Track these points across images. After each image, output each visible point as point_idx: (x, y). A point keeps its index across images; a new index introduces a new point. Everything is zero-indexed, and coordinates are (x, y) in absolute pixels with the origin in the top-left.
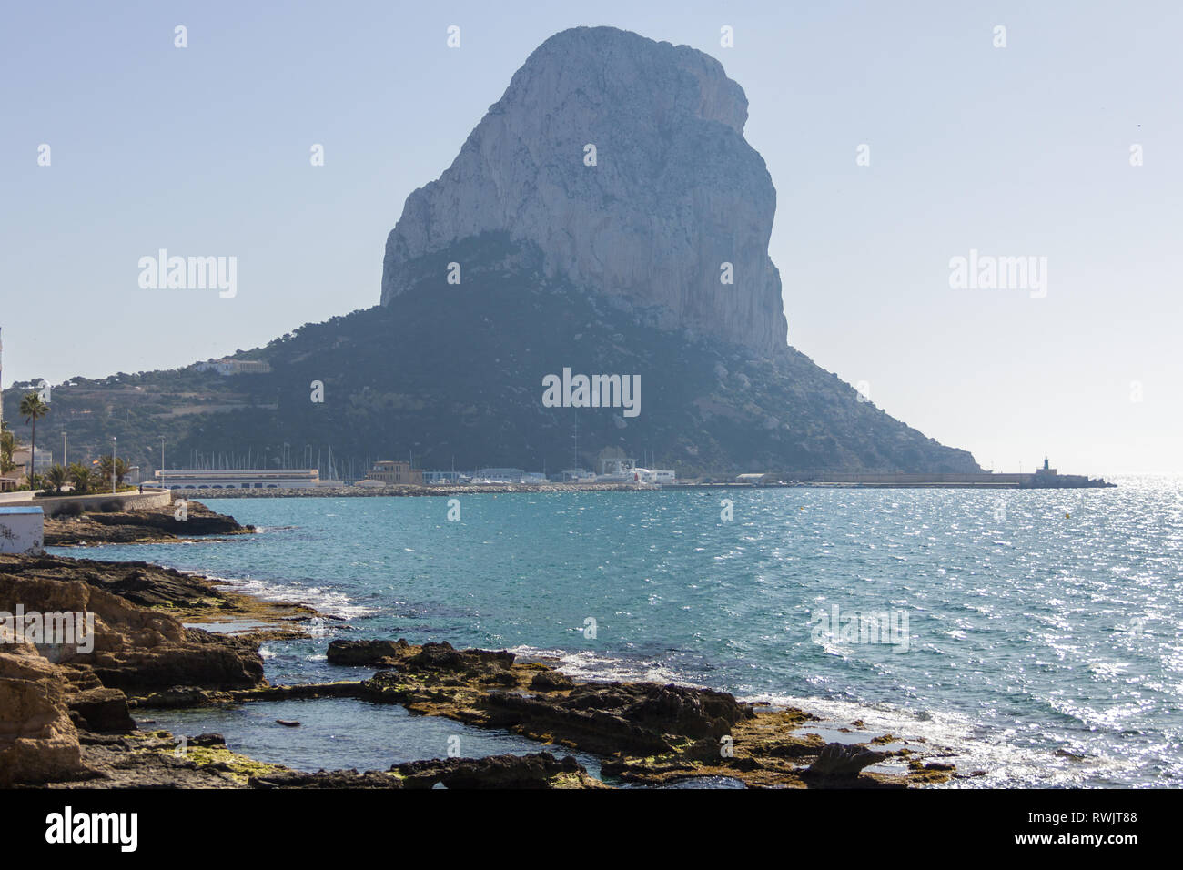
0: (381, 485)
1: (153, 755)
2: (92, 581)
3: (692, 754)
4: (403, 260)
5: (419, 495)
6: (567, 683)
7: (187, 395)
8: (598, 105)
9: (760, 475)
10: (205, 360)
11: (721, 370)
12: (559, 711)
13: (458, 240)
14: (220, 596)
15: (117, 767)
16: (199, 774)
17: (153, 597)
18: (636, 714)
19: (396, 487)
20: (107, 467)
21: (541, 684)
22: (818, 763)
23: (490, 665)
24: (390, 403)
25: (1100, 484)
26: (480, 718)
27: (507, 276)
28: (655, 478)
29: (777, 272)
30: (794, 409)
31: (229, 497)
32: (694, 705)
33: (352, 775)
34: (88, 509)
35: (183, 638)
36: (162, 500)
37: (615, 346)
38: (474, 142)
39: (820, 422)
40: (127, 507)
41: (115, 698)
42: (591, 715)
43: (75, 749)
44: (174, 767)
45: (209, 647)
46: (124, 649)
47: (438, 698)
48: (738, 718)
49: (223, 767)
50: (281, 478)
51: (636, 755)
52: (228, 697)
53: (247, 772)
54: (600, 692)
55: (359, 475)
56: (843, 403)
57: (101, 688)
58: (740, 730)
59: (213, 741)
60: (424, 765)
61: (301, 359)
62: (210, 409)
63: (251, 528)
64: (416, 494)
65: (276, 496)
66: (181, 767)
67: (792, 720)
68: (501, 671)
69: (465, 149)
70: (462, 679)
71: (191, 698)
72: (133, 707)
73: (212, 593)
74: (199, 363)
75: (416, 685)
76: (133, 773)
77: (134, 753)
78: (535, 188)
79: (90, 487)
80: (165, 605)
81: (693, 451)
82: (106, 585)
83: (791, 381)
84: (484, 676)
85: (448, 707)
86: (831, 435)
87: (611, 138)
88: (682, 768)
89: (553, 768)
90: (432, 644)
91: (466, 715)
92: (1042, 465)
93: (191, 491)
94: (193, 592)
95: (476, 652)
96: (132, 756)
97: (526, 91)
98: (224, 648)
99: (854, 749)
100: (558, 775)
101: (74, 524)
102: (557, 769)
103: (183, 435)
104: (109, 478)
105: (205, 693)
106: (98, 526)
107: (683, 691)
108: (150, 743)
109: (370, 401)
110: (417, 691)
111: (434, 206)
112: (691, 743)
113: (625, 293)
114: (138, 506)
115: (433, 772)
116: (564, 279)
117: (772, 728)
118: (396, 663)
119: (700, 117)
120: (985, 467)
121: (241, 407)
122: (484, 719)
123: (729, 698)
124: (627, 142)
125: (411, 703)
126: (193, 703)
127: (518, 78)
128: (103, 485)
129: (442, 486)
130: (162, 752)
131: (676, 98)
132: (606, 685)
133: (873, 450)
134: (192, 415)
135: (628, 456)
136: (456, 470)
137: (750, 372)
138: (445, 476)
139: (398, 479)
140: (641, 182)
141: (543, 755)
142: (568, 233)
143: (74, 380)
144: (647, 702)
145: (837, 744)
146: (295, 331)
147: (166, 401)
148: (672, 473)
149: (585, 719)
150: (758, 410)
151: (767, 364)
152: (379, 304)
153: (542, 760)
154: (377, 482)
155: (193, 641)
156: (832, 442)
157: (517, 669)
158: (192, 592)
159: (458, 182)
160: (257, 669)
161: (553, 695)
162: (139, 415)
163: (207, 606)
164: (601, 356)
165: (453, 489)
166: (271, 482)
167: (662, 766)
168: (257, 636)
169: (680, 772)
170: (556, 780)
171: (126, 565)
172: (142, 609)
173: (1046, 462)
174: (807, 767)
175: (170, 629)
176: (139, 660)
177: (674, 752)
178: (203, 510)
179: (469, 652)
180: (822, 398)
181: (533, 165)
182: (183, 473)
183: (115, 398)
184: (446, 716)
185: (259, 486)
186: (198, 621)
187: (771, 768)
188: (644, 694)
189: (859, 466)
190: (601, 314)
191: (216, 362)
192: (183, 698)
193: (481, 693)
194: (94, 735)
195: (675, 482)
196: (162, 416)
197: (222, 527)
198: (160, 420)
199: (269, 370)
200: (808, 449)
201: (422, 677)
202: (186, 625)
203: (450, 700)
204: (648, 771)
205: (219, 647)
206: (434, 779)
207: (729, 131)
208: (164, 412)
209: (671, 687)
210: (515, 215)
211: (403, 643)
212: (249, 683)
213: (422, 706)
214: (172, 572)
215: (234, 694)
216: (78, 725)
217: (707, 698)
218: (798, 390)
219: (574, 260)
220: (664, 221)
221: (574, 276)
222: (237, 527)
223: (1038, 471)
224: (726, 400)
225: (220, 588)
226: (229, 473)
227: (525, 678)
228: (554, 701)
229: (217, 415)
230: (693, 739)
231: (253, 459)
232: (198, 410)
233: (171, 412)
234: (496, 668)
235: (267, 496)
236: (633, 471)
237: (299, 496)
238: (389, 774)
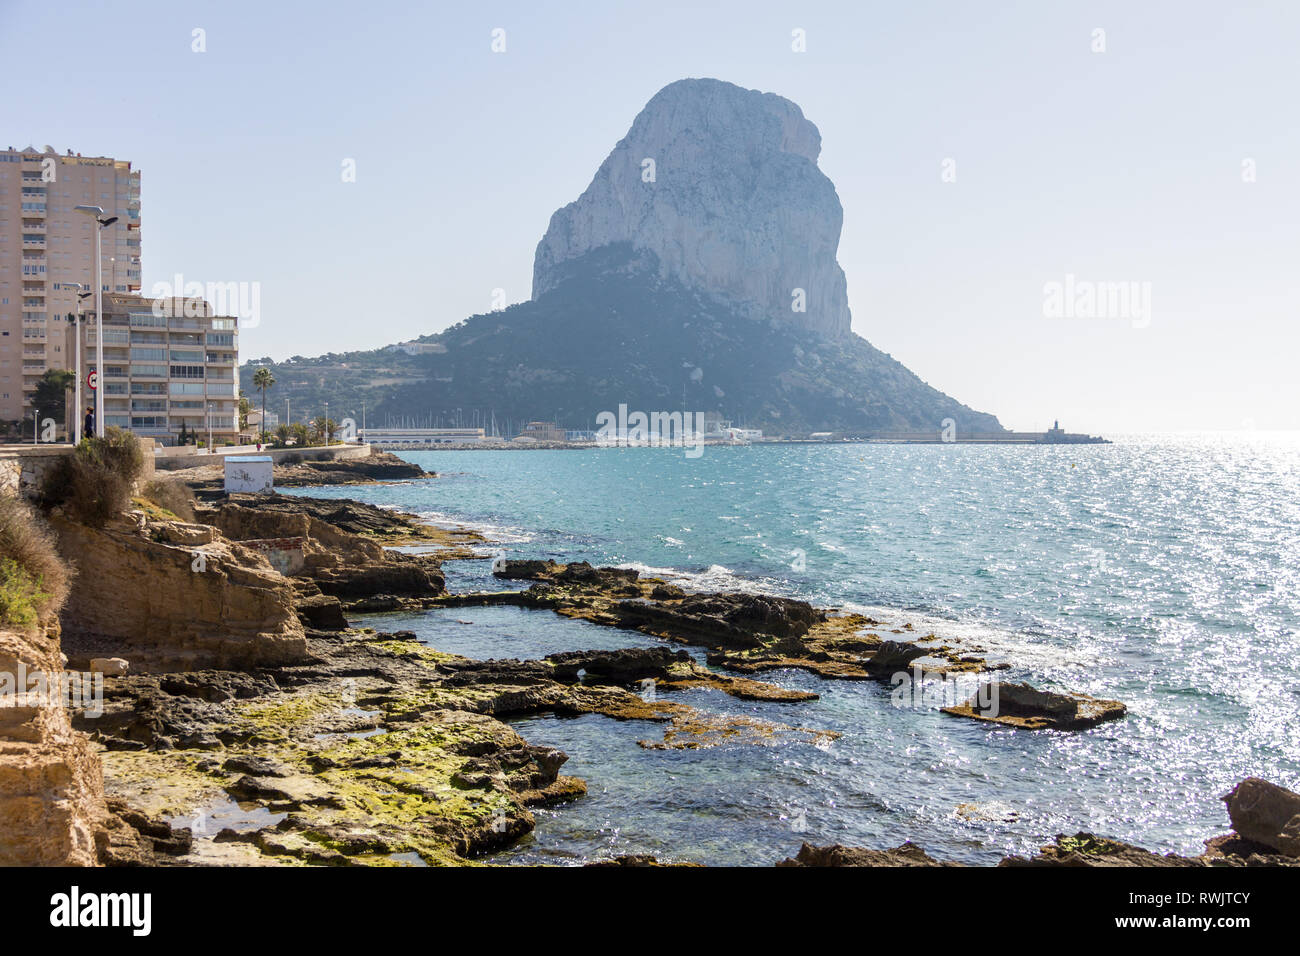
0: (533, 440)
1: (362, 646)
2: (312, 513)
3: (778, 649)
4: (549, 265)
5: (562, 449)
6: (678, 594)
7: (382, 370)
8: (702, 141)
9: (829, 434)
10: (396, 343)
11: (799, 351)
12: (674, 615)
13: (593, 249)
14: (410, 526)
15: (334, 655)
16: (397, 661)
17: (358, 527)
18: (733, 618)
19: (544, 443)
20: (321, 426)
21: (661, 594)
22: (877, 656)
23: (620, 579)
24: (539, 377)
25: (1098, 441)
26: (613, 620)
27: (630, 277)
28: (746, 435)
29: (843, 273)
30: (856, 382)
31: (415, 449)
32: (779, 611)
33: (515, 663)
34: (307, 458)
35: (383, 557)
36: (364, 453)
37: (715, 333)
38: (605, 171)
39: (877, 392)
40: (337, 457)
41: (332, 603)
42: (699, 619)
43: (303, 641)
44: (378, 655)
45: (403, 565)
46: (337, 565)
47: (580, 605)
48: (813, 622)
49: (416, 656)
50: (456, 435)
51: (734, 649)
52: (418, 603)
53: (433, 660)
54: (706, 601)
55: (515, 433)
56: (894, 377)
57: (321, 595)
58: (815, 631)
59: (408, 636)
60: (571, 656)
61: (469, 342)
62: (399, 381)
63: (432, 473)
64: (560, 448)
65: (451, 449)
66: (383, 656)
67: (856, 623)
68: (629, 584)
69: (597, 177)
70: (598, 590)
71: (389, 603)
72: (345, 609)
73: (404, 524)
74: (391, 346)
75: (562, 594)
76: (347, 660)
77: (347, 645)
78: (652, 208)
79: (308, 442)
80: (368, 533)
81: (776, 415)
82: (322, 517)
83: (853, 360)
84: (616, 588)
85: (588, 612)
86: (885, 403)
87: (713, 167)
88: (770, 660)
89: (669, 659)
90: (575, 564)
91: (602, 618)
92: (1052, 427)
93: (386, 445)
94: (389, 522)
95: (609, 569)
96: (345, 648)
97: (646, 130)
98: (414, 565)
99: (905, 646)
100: (674, 664)
101: (296, 471)
102: (674, 659)
103: (379, 401)
104: (322, 435)
105: (400, 600)
106: (315, 472)
107: (771, 600)
108: (359, 637)
109: (524, 376)
110: (564, 599)
111: (573, 222)
112: (777, 640)
113: (723, 290)
114: (345, 456)
115: (577, 661)
116: (675, 280)
117: (840, 629)
118: (547, 578)
119: (783, 150)
120: (1007, 428)
121: (424, 380)
122: (616, 621)
123: (806, 605)
124: (725, 171)
125: (559, 609)
126: (390, 608)
127: (638, 120)
128: (317, 440)
129: (580, 442)
130: (368, 644)
131: (764, 135)
132: (711, 596)
133: (919, 414)
134: (386, 386)
135: (725, 419)
136: (591, 429)
137: (821, 352)
138: (583, 435)
139: (546, 436)
140: (736, 202)
141: (662, 649)
142: (678, 243)
143: (294, 358)
144: (742, 608)
145: (892, 642)
146: (466, 320)
147: (365, 375)
148: (760, 432)
149: (695, 621)
150: (827, 384)
151: (833, 347)
152: (530, 299)
153: (660, 652)
154: (528, 438)
155: (390, 560)
156: (886, 408)
157: (641, 583)
158: (387, 523)
159: (592, 203)
160: (440, 582)
161: (669, 603)
162: (345, 386)
163: (400, 533)
164: (704, 340)
165: (589, 444)
166: (449, 438)
167: (754, 658)
168: (440, 557)
169: (768, 663)
170: (672, 668)
171: (338, 501)
172: (351, 535)
173: (1056, 423)
174: (868, 659)
175: (373, 551)
176: (349, 575)
177: (764, 647)
178: (395, 459)
179: (603, 570)
180: (878, 373)
181: (651, 189)
182: (379, 431)
183: (326, 373)
184: (586, 619)
185: (438, 441)
186: (393, 545)
187: (839, 660)
188: (740, 602)
189: (907, 426)
190: (704, 307)
191: (405, 345)
192: (383, 604)
193: (613, 601)
194: (316, 631)
195: (763, 439)
196: (362, 386)
197: (412, 472)
198: (361, 390)
199: (445, 351)
200: (867, 413)
201: (568, 589)
202: (385, 548)
203: (589, 607)
204: (744, 661)
205: (411, 565)
206: (578, 667)
207: (805, 162)
208: (364, 384)
209: (761, 597)
210: (636, 229)
211: (552, 562)
212: (435, 593)
213: (568, 611)
214: (372, 507)
215: (423, 601)
216: (304, 623)
217: (789, 606)
218: (859, 367)
219: (683, 265)
220: (754, 233)
221: (683, 278)
222: (422, 473)
223: (1050, 430)
224: (802, 374)
225: (410, 521)
226: (414, 431)
227: (647, 589)
228: (670, 607)
229: (404, 386)
230: (777, 636)
231: (433, 420)
232: (390, 382)
233: (369, 384)
234: (625, 582)
235: (444, 449)
236: (730, 430)
237: (469, 449)
238: (543, 662)
